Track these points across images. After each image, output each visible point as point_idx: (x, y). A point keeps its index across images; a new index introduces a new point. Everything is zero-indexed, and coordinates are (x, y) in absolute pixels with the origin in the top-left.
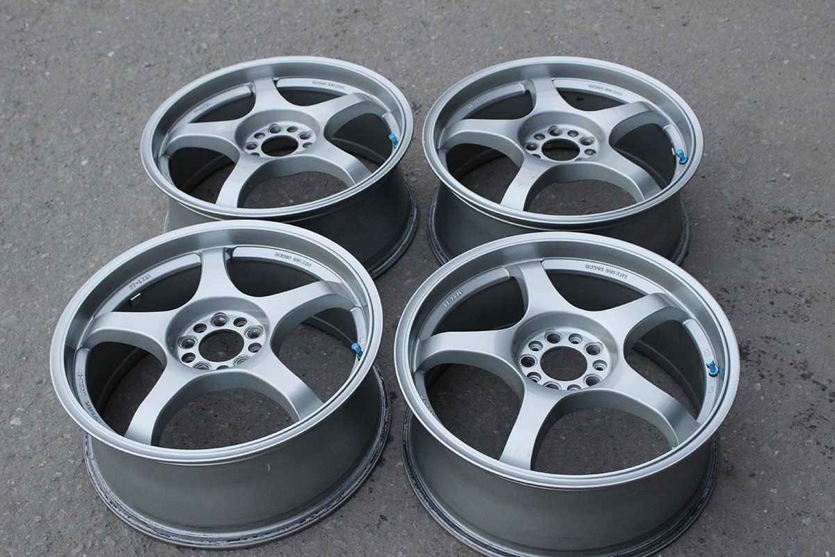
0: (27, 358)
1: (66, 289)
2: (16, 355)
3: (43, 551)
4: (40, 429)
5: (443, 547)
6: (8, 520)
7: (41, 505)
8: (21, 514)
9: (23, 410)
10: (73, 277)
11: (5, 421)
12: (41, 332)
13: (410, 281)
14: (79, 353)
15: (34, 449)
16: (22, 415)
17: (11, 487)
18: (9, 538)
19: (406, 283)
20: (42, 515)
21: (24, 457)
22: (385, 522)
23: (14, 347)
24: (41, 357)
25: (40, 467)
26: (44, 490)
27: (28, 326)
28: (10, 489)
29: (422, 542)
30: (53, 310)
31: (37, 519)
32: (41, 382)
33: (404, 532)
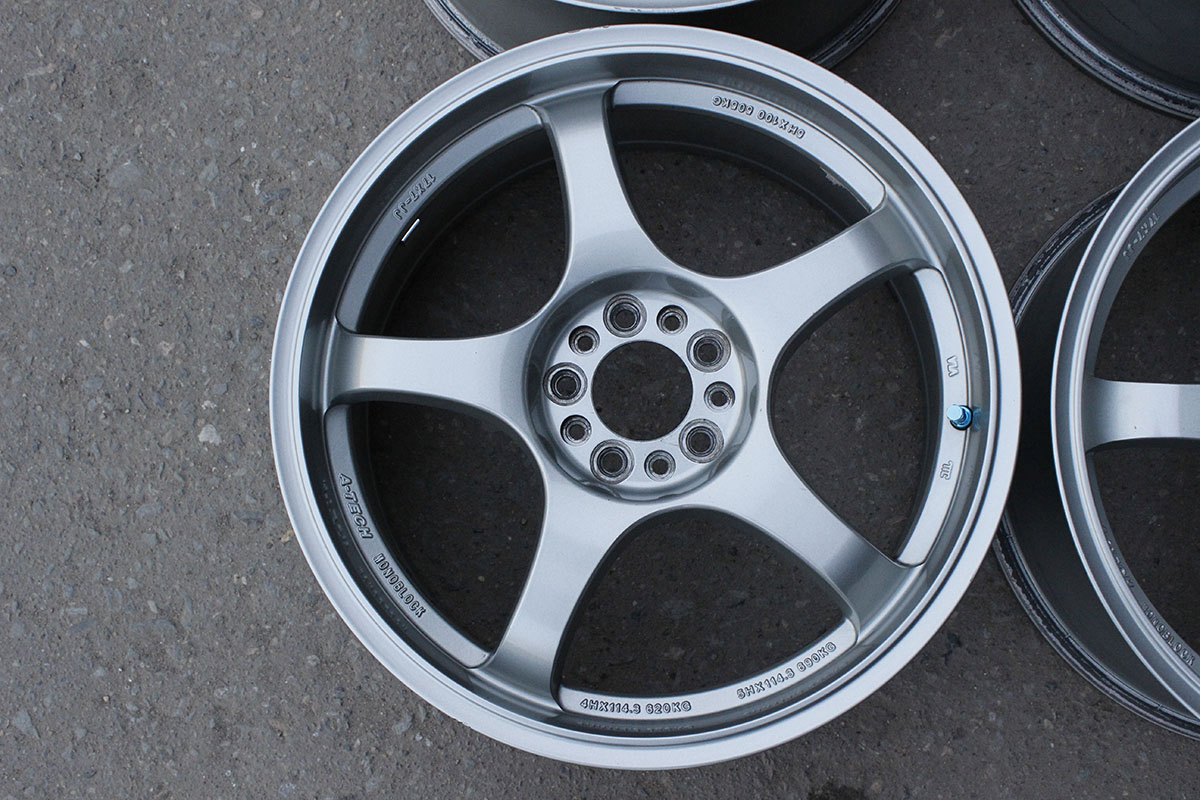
0: (186, 273)
1: (218, 82)
2: (163, 266)
3: (342, 728)
4: (259, 453)
5: (1067, 699)
6: (258, 664)
7: (309, 627)
8: (278, 649)
9: (214, 406)
10: (224, 47)
11: (187, 433)
12: (196, 203)
13: (944, 37)
14: (330, 425)
15: (262, 501)
16: (218, 418)
17: (243, 591)
18: (272, 703)
19: (939, 44)
20: (318, 652)
21: (248, 521)
22: (958, 649)
23: (153, 245)
24: (213, 269)
25: (285, 544)
26: (306, 596)
27: (166, 188)
28: (242, 595)
29: (1029, 689)
30: (207, 141)
31: (311, 660)
32: (231, 334)
33: (995, 671)
